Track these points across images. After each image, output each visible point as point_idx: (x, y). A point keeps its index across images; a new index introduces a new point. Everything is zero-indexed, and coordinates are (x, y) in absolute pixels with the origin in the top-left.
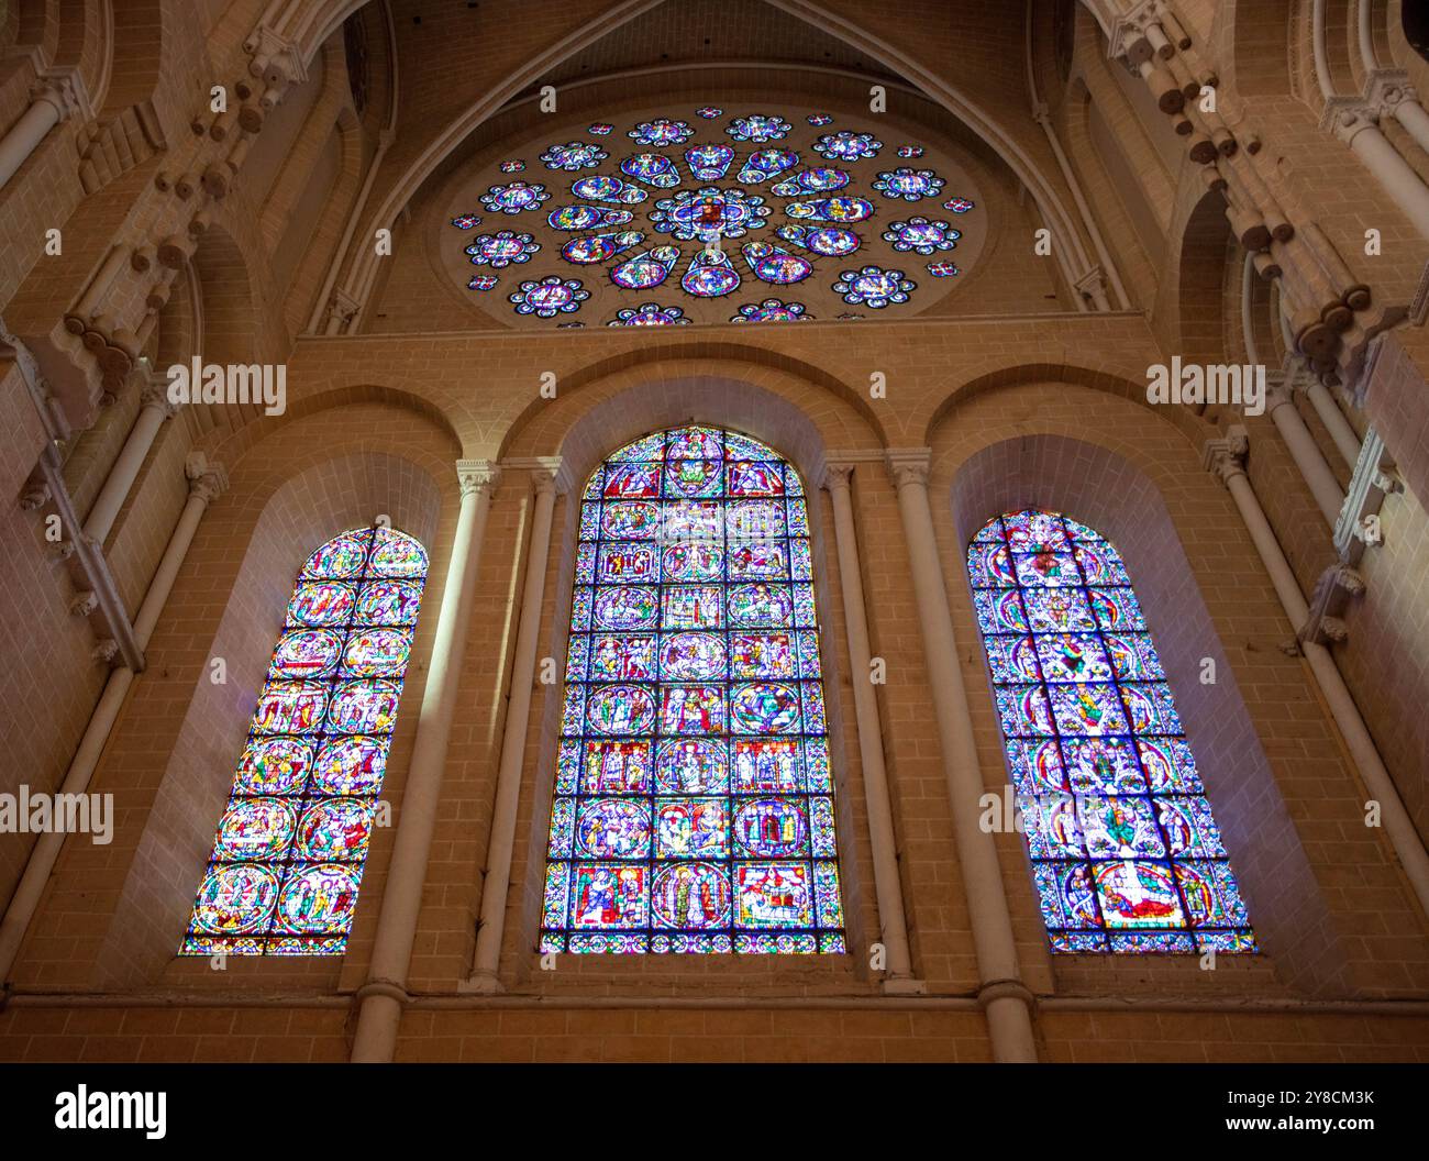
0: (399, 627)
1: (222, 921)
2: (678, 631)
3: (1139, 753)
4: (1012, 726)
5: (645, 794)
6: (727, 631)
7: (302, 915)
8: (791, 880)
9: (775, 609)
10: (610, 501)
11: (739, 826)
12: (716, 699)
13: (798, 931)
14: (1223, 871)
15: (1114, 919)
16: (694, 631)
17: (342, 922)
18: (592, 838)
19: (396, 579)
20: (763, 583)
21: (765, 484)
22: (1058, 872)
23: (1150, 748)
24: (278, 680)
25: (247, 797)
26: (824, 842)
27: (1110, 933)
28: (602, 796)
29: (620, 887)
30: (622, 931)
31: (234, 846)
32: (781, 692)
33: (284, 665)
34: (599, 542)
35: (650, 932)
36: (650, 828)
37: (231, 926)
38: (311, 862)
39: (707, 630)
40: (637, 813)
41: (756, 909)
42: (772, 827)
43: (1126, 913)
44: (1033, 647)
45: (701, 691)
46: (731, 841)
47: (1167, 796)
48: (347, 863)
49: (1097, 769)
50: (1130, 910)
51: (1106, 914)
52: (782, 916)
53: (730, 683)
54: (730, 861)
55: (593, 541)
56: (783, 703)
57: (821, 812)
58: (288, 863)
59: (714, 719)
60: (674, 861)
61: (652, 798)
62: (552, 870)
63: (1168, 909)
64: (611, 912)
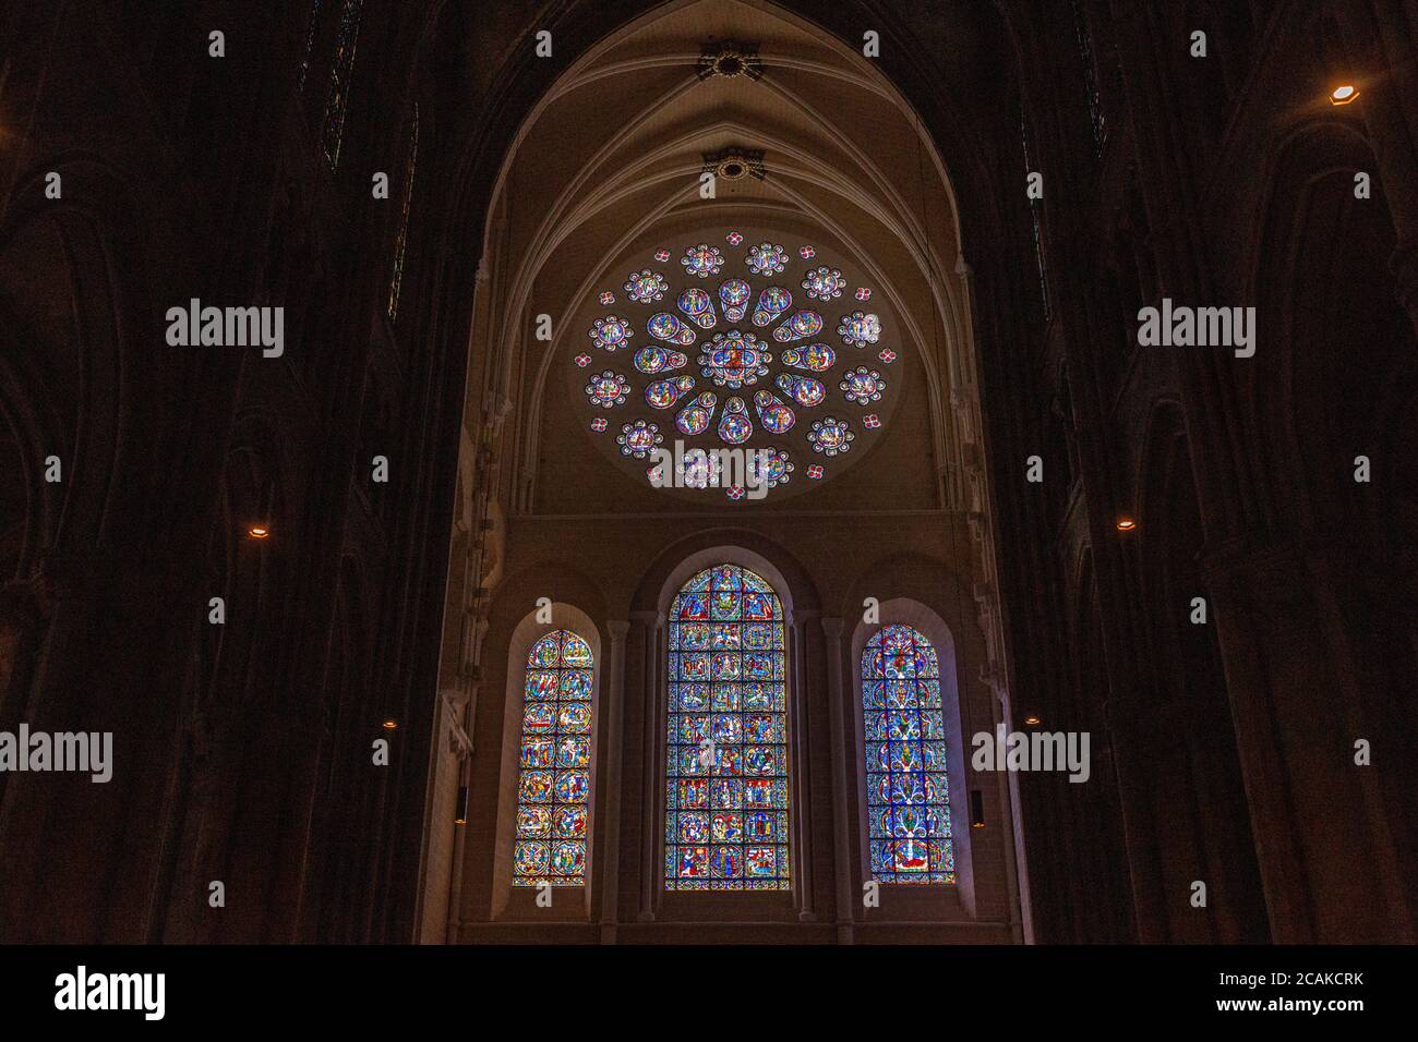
0: (583, 701)
1: (528, 869)
2: (719, 712)
3: (924, 781)
4: (871, 766)
5: (705, 809)
6: (742, 714)
7: (562, 866)
8: (768, 854)
9: (765, 699)
10: (684, 622)
11: (747, 827)
12: (737, 755)
13: (770, 879)
14: (948, 844)
15: (900, 867)
16: (727, 713)
17: (579, 869)
18: (684, 832)
19: (577, 668)
20: (760, 682)
21: (762, 610)
22: (880, 845)
23: (930, 779)
24: (528, 735)
25: (526, 804)
26: (783, 835)
27: (897, 874)
28: (688, 810)
29: (697, 858)
30: (698, 879)
31: (526, 831)
32: (767, 751)
33: (530, 726)
34: (680, 651)
35: (710, 879)
36: (709, 827)
37: (532, 871)
38: (561, 839)
39: (733, 712)
40: (703, 819)
41: (754, 868)
42: (761, 828)
43: (905, 865)
44: (887, 718)
45: (730, 750)
46: (743, 834)
47: (932, 806)
48: (577, 839)
49: (905, 790)
50: (907, 864)
51: (897, 866)
52: (761, 873)
53: (744, 745)
54: (743, 844)
55: (676, 651)
56: (768, 757)
57: (783, 821)
58: (551, 839)
59: (736, 767)
60: (719, 845)
61: (709, 811)
62: (668, 849)
63: (922, 863)
64: (694, 871)
